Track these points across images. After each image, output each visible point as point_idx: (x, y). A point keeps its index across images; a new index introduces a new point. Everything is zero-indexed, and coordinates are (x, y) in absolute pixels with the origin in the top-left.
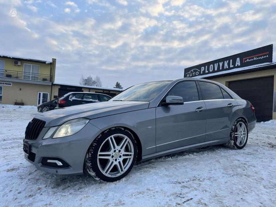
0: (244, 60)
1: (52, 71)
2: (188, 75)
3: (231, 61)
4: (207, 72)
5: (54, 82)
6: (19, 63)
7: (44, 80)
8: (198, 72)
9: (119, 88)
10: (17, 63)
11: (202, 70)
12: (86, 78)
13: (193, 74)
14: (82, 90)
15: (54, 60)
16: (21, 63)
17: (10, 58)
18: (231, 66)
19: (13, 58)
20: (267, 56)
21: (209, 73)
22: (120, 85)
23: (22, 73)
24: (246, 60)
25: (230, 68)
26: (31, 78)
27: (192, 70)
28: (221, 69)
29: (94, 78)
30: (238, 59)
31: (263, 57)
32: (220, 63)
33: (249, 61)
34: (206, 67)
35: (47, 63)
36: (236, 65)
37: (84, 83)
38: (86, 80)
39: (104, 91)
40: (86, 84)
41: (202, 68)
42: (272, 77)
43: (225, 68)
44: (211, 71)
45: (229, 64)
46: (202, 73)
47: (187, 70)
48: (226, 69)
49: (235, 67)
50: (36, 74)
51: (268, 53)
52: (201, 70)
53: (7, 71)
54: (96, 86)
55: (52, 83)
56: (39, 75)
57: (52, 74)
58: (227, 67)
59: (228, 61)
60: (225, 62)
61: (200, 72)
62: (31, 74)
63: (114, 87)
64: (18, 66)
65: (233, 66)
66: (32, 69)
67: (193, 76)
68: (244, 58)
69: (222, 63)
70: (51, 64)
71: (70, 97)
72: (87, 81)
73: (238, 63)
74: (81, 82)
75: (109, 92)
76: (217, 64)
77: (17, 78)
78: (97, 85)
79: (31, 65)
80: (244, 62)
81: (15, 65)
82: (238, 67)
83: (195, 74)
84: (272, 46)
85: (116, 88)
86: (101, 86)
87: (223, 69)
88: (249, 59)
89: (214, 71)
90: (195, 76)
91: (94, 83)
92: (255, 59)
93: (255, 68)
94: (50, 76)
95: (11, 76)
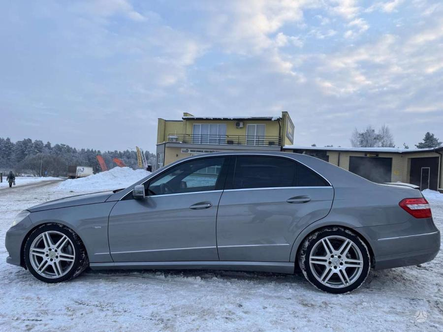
1: (282, 131)
5: (284, 146)
6: (241, 125)
7: (271, 143)
10: (239, 125)
14: (326, 154)
15: (285, 114)
16: (244, 125)
17: (230, 120)
19: (234, 119)
23: (244, 137)
26: (255, 143)
35: (273, 120)
39: (366, 155)
50: (260, 137)
53: (230, 137)
55: (282, 148)
56: (265, 137)
57: (281, 134)
62: (255, 137)
64: (241, 128)
66: (257, 130)
70: (278, 120)
75: (377, 155)
77: (239, 144)
79: (255, 126)
81: (237, 128)
91: (378, 138)
94: (278, 138)
95: (233, 142)
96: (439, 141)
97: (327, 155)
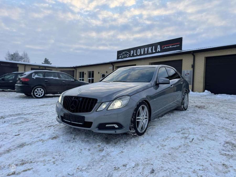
0: (163, 47)
2: (120, 56)
3: (154, 47)
4: (136, 55)
8: (128, 55)
9: (48, 64)
11: (132, 53)
12: (13, 54)
13: (124, 56)
14: (16, 66)
18: (154, 51)
20: (179, 45)
21: (137, 55)
22: (49, 61)
24: (165, 47)
25: (152, 53)
27: (124, 53)
28: (146, 53)
29: (21, 54)
30: (159, 46)
31: (176, 46)
32: (145, 48)
33: (167, 48)
34: (135, 51)
36: (157, 51)
37: (11, 59)
38: (12, 55)
39: (40, 68)
40: (12, 59)
41: (131, 51)
42: (181, 60)
43: (149, 52)
44: (138, 54)
45: (152, 50)
46: (131, 55)
47: (119, 53)
48: (150, 54)
49: (156, 52)
51: (179, 43)
52: (130, 53)
54: (24, 62)
58: (151, 52)
59: (151, 47)
60: (149, 48)
61: (130, 55)
63: (43, 63)
65: (155, 51)
67: (124, 58)
68: (163, 45)
69: (147, 48)
71: (33, 75)
72: (14, 56)
73: (159, 49)
74: (7, 57)
76: (143, 49)
78: (24, 60)
80: (163, 49)
82: (159, 52)
83: (126, 56)
84: (182, 39)
85: (45, 63)
86: (28, 62)
87: (148, 54)
88: (167, 47)
89: (141, 55)
90: (126, 57)
91: (21, 58)
92: (170, 47)
93: (171, 54)
96: (51, 63)
97: (18, 66)
